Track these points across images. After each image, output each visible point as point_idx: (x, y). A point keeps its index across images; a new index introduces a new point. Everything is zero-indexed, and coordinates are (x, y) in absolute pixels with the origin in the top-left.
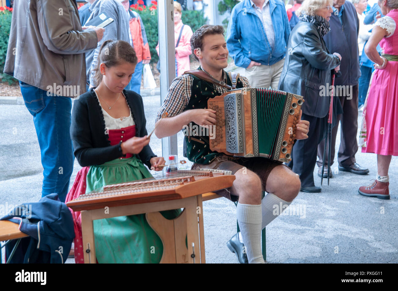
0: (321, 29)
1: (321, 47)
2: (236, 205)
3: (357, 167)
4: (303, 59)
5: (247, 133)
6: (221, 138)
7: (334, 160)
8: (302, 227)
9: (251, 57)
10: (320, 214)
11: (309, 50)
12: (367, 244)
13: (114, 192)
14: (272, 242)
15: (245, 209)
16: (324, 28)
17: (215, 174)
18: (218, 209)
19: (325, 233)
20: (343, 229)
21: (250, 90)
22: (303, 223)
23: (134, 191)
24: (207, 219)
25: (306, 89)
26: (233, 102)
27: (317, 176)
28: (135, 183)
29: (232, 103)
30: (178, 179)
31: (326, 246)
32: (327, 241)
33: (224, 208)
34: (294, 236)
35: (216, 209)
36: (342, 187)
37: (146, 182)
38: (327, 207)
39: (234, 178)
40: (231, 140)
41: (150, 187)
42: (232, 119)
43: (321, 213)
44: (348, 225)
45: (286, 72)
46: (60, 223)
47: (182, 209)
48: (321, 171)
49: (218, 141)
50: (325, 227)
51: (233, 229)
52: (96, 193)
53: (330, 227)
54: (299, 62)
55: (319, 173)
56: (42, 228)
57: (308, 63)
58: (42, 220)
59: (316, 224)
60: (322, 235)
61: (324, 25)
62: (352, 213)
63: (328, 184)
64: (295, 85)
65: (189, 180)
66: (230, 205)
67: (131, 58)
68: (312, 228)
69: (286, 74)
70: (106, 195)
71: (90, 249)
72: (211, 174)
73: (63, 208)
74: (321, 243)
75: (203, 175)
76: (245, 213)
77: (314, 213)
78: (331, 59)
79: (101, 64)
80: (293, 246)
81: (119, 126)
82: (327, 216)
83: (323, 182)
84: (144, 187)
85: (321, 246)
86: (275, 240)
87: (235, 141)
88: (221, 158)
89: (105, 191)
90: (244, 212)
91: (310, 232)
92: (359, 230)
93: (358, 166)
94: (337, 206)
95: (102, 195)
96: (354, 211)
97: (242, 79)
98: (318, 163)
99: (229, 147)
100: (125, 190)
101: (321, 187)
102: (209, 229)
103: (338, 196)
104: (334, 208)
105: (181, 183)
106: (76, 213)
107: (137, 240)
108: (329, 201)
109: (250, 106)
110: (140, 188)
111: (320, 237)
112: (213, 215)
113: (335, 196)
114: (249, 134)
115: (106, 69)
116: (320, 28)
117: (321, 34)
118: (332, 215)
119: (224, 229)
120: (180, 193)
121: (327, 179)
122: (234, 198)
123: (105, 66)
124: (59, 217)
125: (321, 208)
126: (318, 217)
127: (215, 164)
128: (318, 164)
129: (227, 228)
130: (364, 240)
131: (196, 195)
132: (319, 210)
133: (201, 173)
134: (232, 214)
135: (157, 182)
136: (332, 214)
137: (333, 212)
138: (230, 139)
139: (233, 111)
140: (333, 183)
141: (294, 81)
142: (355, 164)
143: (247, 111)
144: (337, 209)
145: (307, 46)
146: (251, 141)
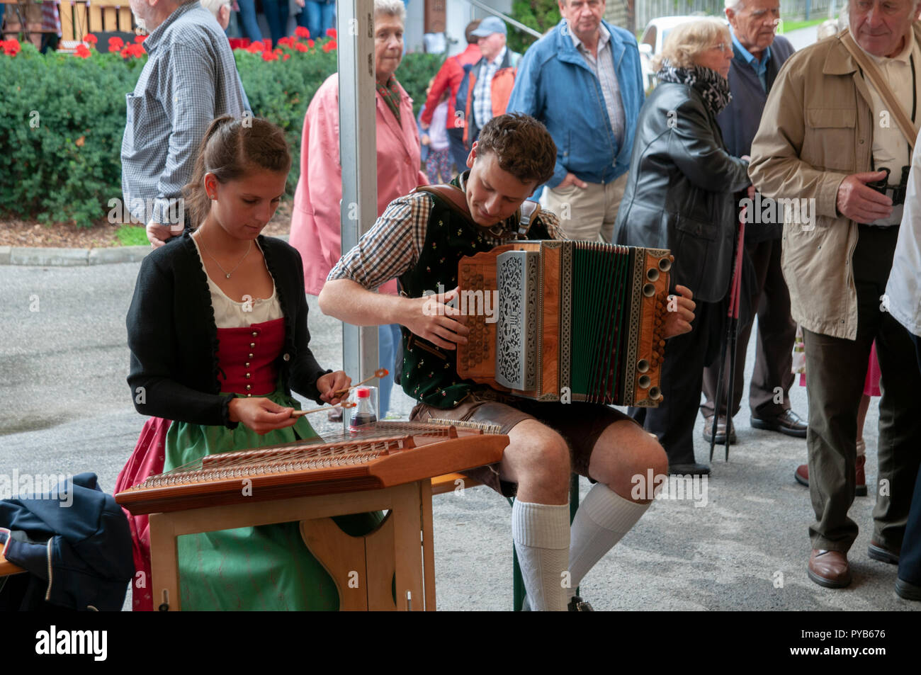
0: (711, 97)
1: (712, 140)
2: (512, 504)
3: (792, 420)
4: (671, 167)
5: (547, 345)
6: (486, 350)
7: (741, 404)
8: (665, 557)
9: (569, 164)
10: (705, 528)
11: (684, 148)
12: (812, 598)
13: (227, 471)
14: (594, 592)
15: (531, 515)
16: (717, 94)
17: (462, 430)
18: (471, 513)
19: (717, 572)
20: (758, 564)
21: (560, 246)
22: (666, 548)
23: (273, 470)
24: (444, 536)
25: (678, 237)
26: (518, 271)
27: (701, 440)
28: (275, 450)
29: (517, 274)
30: (376, 443)
31: (718, 602)
32: (722, 590)
33: (486, 512)
34: (645, 577)
35: (467, 512)
36: (757, 465)
37: (302, 448)
38: (723, 512)
39: (506, 442)
40: (507, 358)
41: (311, 459)
42: (514, 309)
43: (708, 525)
44: (771, 554)
45: (631, 199)
46: (99, 543)
47: (385, 512)
48: (710, 428)
49: (477, 356)
50: (717, 558)
51: (505, 559)
52: (185, 473)
53: (730, 557)
54: (662, 174)
55: (705, 432)
56: (58, 553)
57: (682, 175)
58: (58, 535)
59: (695, 551)
60: (709, 576)
61: (715, 87)
62: (779, 527)
63: (727, 458)
64: (653, 226)
65: (401, 445)
66: (499, 504)
67: (274, 160)
68: (688, 559)
69: (632, 202)
70: (207, 477)
71: (168, 603)
72: (452, 432)
73: (107, 507)
74: (707, 594)
75: (435, 434)
76: (532, 523)
77: (692, 524)
78: (737, 167)
79: (207, 174)
80: (643, 601)
81: (246, 321)
82: (722, 532)
83: (714, 454)
84: (296, 461)
85: (708, 601)
86: (602, 586)
87: (516, 361)
88: (481, 395)
89: (207, 468)
90: (528, 522)
91: (682, 568)
92: (795, 566)
93: (795, 418)
94: (745, 509)
95: (199, 477)
96: (784, 522)
97: (546, 219)
98: (706, 410)
99: (502, 373)
100: (252, 466)
101: (710, 466)
102: (449, 560)
103: (748, 488)
104: (739, 515)
105: (383, 451)
106: (137, 518)
107: (280, 584)
108: (727, 498)
109: (557, 283)
110: (287, 461)
111: (705, 581)
112: (458, 527)
113: (741, 486)
114: (551, 347)
115: (219, 187)
116: (707, 95)
117: (711, 109)
118: (734, 531)
119: (483, 560)
120: (380, 474)
121: (723, 448)
122: (508, 489)
123: (215, 180)
124: (99, 527)
125: (710, 515)
126: (700, 534)
127: (464, 410)
128: (704, 413)
129: (490, 558)
130: (807, 590)
131: (417, 481)
132: (704, 519)
133: (431, 430)
134: (503, 525)
135: (328, 449)
136: (733, 528)
137: (737, 523)
138: (507, 355)
139: (518, 292)
140: (738, 456)
141: (652, 218)
142: (789, 413)
143: (550, 294)
144: (745, 516)
145: (681, 137)
146: (555, 364)
